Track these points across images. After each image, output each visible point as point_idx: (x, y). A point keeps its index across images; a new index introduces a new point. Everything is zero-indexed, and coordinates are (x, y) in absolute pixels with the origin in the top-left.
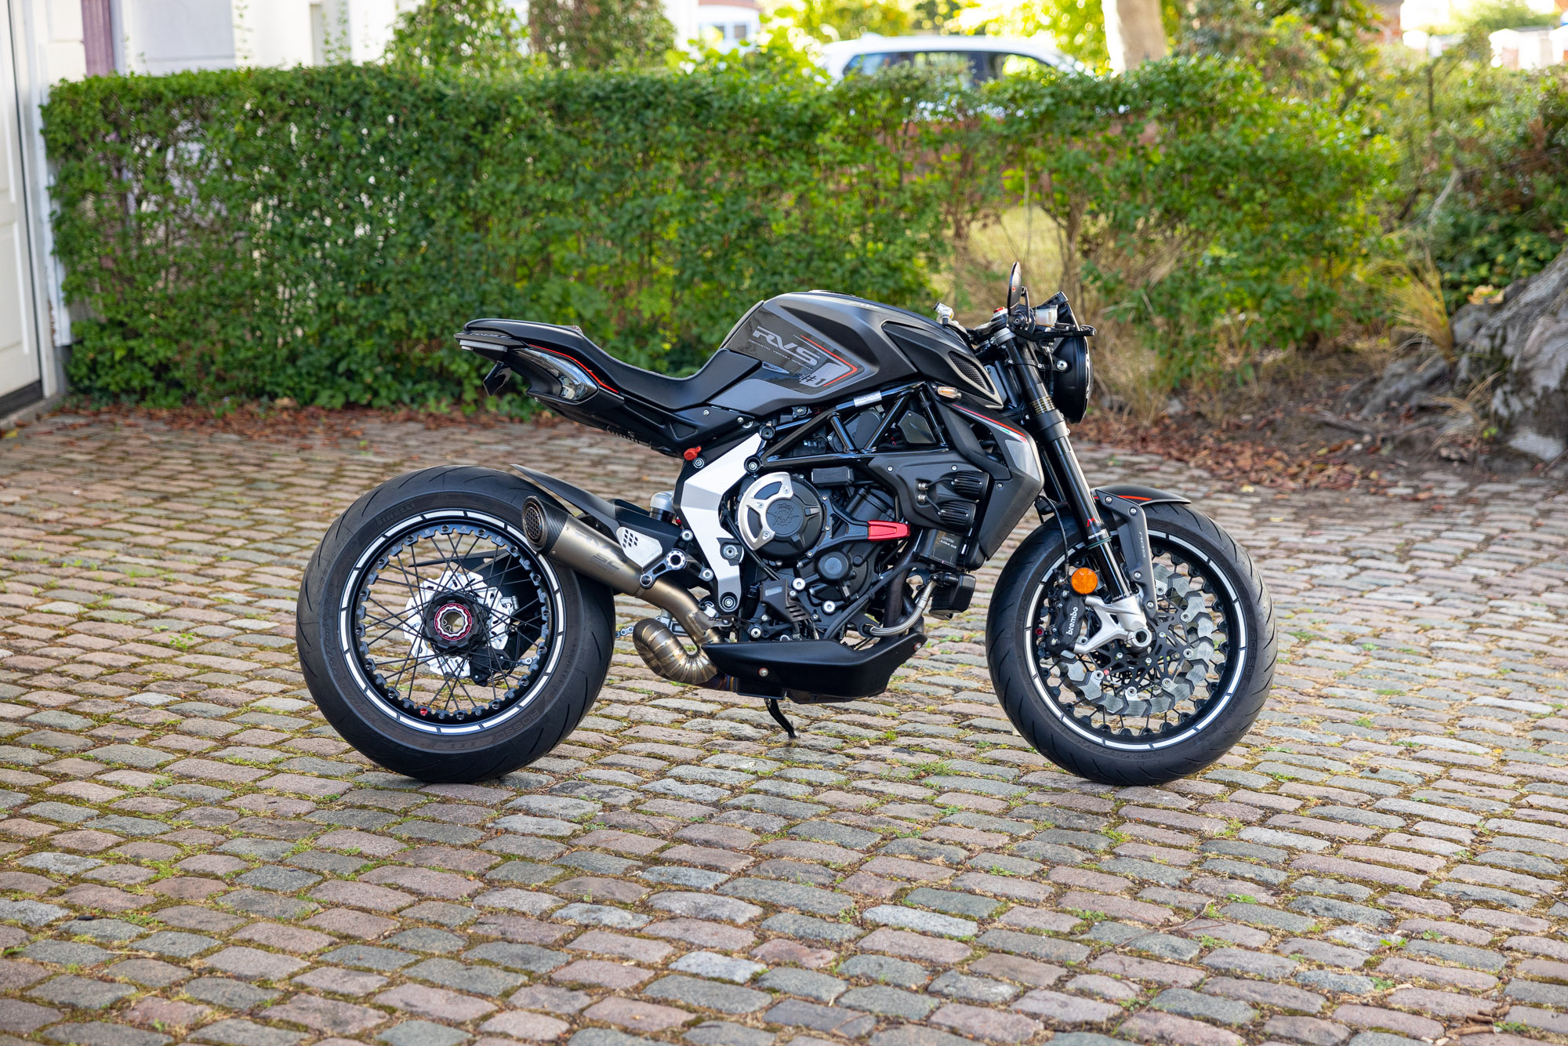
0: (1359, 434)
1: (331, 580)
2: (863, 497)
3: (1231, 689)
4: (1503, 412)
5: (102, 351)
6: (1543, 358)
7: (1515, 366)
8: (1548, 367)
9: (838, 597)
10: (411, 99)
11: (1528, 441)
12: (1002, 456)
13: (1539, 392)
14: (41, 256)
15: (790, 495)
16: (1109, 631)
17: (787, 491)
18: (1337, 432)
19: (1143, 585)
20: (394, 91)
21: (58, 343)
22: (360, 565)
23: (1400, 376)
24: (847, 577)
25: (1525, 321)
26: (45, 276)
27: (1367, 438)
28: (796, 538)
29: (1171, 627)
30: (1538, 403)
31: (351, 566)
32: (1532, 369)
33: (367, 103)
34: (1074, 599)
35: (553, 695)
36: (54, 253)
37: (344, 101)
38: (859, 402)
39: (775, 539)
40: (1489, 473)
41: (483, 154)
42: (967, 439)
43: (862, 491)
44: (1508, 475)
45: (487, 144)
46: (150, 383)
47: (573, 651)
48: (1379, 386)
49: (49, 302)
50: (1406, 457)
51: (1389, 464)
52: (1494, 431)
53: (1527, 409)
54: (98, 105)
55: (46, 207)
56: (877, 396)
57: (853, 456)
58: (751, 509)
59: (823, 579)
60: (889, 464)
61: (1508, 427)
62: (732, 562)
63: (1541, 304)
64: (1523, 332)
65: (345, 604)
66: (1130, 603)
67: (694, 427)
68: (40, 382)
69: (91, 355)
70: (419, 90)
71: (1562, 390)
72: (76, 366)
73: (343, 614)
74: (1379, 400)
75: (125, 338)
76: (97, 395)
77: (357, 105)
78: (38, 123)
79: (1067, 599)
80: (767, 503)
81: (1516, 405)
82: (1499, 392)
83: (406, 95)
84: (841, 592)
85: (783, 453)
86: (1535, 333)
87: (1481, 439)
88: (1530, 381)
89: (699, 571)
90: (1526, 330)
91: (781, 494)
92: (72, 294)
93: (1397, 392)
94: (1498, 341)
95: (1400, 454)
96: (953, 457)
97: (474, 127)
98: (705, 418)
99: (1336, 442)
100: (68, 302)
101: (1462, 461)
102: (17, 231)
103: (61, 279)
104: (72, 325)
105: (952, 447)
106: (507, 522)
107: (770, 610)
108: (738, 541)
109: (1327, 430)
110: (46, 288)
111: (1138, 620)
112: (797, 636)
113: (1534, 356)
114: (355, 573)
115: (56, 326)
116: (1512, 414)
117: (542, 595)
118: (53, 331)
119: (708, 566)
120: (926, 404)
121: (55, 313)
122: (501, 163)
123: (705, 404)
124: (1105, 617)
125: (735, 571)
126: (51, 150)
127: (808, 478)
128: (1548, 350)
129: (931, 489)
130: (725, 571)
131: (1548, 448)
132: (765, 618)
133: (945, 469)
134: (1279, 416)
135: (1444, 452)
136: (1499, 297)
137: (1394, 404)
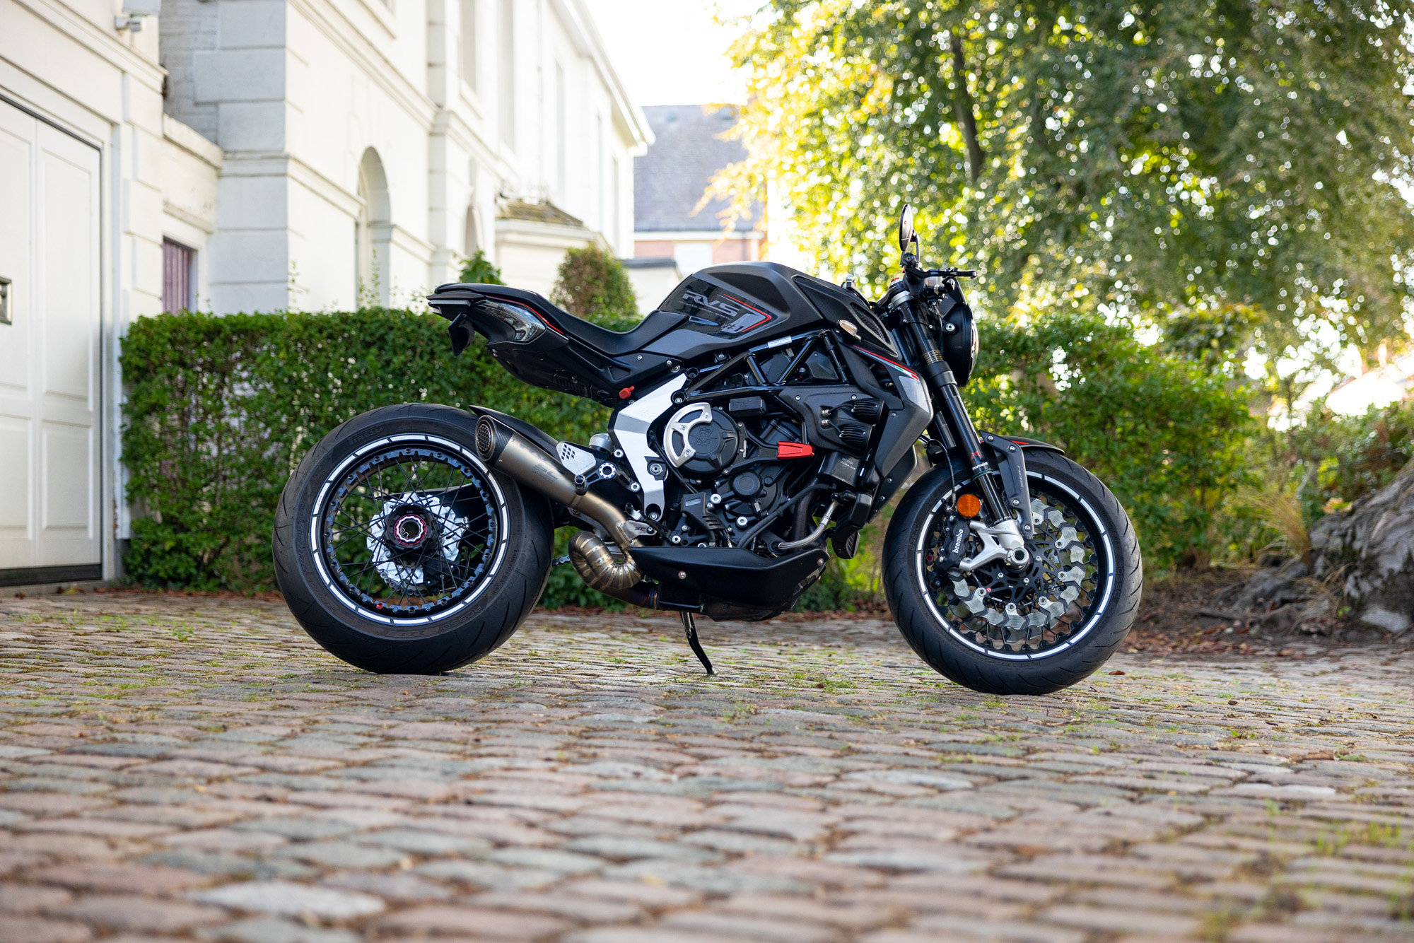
0: (1230, 620)
1: (305, 493)
2: (774, 428)
3: (1101, 609)
4: (1355, 594)
5: (155, 543)
6: (1388, 545)
7: (1364, 555)
8: (1392, 552)
9: (750, 513)
10: (427, 333)
11: (1377, 615)
12: (896, 391)
13: (1386, 575)
14: (110, 463)
15: (709, 419)
16: (991, 550)
17: (707, 416)
18: (1209, 620)
19: (1021, 511)
20: (414, 327)
21: (119, 537)
22: (332, 478)
23: (1265, 580)
24: (757, 495)
25: (1372, 518)
26: (113, 480)
27: (1237, 623)
28: (713, 457)
29: (1047, 554)
30: (1384, 583)
31: (324, 479)
32: (1378, 555)
33: (390, 337)
34: (960, 524)
35: (494, 593)
36: (121, 460)
37: (372, 335)
38: (772, 344)
39: (694, 458)
40: (1344, 640)
41: (486, 381)
42: (863, 375)
43: (773, 422)
44: (1361, 642)
45: (489, 373)
46: (194, 571)
47: (515, 556)
48: (1247, 587)
49: (114, 501)
50: (1272, 633)
51: (1258, 638)
52: (1347, 609)
53: (1375, 589)
54: (168, 334)
55: (118, 421)
56: (788, 340)
57: (765, 388)
58: (675, 432)
59: (737, 496)
60: (798, 396)
61: (1359, 606)
62: (657, 478)
63: (1384, 505)
64: (1369, 526)
65: (316, 511)
66: (1009, 526)
67: (628, 370)
68: (100, 566)
69: (146, 546)
70: (435, 327)
71: (1405, 572)
72: (133, 557)
73: (314, 520)
74: (1248, 597)
75: (175, 532)
76: (148, 581)
77: (382, 339)
78: (117, 351)
79: (953, 523)
80: (689, 425)
81: (1366, 587)
82: (1351, 578)
83: (423, 331)
84: (753, 508)
85: (705, 389)
86: (1380, 524)
87: (1337, 618)
88: (1377, 565)
89: (628, 484)
90: (1371, 525)
91: (702, 419)
92: (134, 494)
93: (1263, 591)
94: (1348, 539)
95: (1266, 631)
96: (853, 389)
97: (479, 358)
98: (639, 363)
99: (1210, 628)
100: (131, 501)
101: (1320, 633)
102: (91, 435)
103: (126, 480)
104: (132, 523)
105: (852, 382)
106: (463, 445)
107: (691, 520)
108: (663, 460)
109: (1203, 620)
110: (112, 489)
111: (1015, 540)
112: (712, 544)
113: (1379, 544)
114: (327, 485)
115: (119, 522)
116: (1362, 595)
117: (489, 510)
118: (115, 526)
119: (636, 480)
120: (830, 346)
121: (118, 511)
122: (500, 389)
123: (639, 351)
124: (986, 537)
125: (659, 485)
126: (125, 373)
127: (726, 409)
128: (1392, 538)
129: (833, 414)
130: (651, 485)
131: (1396, 622)
132: (685, 528)
133: (846, 398)
134: (1160, 611)
135: (1304, 627)
136: (1349, 507)
137: (1261, 600)
